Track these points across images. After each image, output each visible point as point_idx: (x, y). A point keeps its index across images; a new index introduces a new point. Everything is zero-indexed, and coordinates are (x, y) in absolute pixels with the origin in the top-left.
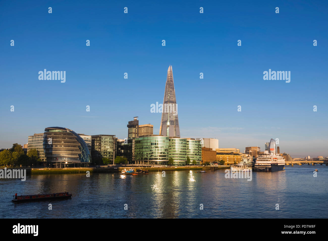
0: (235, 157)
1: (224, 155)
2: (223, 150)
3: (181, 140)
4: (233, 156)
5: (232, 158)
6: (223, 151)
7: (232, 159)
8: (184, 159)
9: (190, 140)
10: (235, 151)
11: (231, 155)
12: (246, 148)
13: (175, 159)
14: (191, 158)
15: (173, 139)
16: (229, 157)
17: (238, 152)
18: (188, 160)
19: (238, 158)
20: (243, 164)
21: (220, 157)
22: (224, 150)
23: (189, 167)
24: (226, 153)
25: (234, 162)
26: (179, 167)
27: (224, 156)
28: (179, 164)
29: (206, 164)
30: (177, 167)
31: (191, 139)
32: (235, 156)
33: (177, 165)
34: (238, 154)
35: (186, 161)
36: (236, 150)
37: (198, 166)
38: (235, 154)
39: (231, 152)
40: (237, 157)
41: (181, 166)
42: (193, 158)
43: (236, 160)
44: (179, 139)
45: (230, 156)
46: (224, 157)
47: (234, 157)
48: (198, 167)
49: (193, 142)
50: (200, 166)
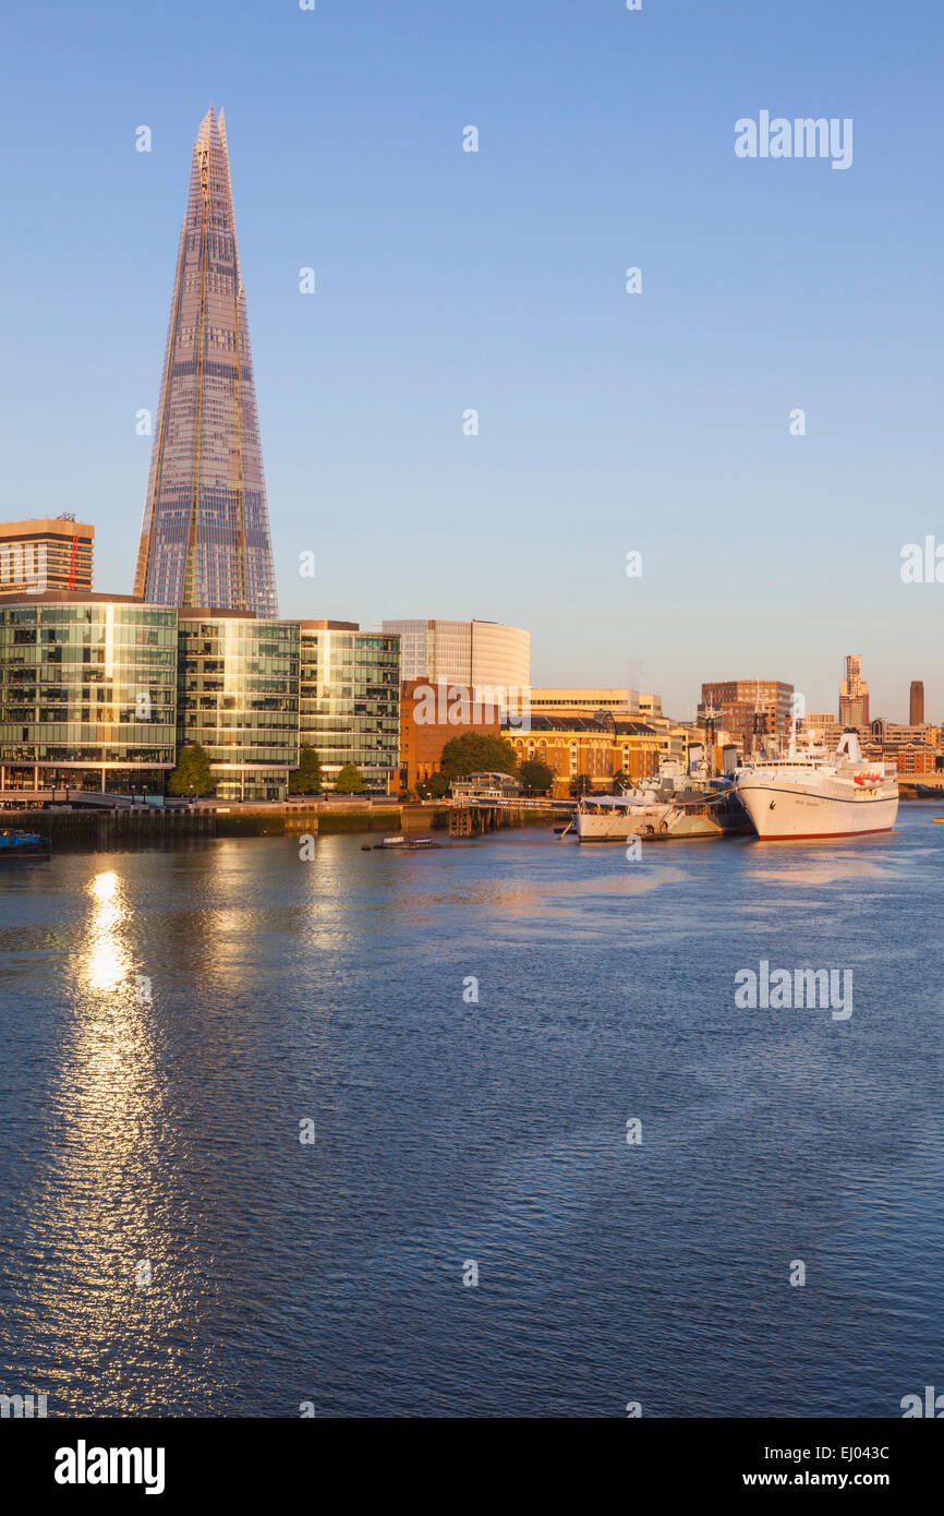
0: (621, 748)
1: (553, 733)
2: (551, 702)
3: (260, 631)
4: (611, 736)
5: (599, 751)
6: (549, 707)
7: (599, 761)
8: (281, 754)
9: (326, 636)
10: (627, 708)
11: (595, 735)
12: (704, 686)
13: (219, 757)
14: (330, 746)
15: (208, 621)
16: (585, 746)
17: (650, 712)
18: (310, 760)
19: (641, 752)
20: (656, 791)
21: (526, 744)
22: (559, 702)
23: (312, 808)
24: (563, 719)
25: (611, 780)
26: (242, 808)
27: (552, 740)
28: (248, 790)
29: (426, 789)
30: (228, 810)
31: (333, 625)
32: (619, 738)
33: (233, 796)
34: (643, 729)
35: (291, 767)
36: (635, 703)
37: (374, 803)
38: (620, 728)
39: (598, 714)
40: (633, 744)
41: (261, 799)
42: (342, 747)
43: (627, 762)
44: (250, 621)
45: (587, 741)
46: (548, 745)
47: (615, 743)
48: (369, 806)
49: (347, 642)
50: (387, 803)
